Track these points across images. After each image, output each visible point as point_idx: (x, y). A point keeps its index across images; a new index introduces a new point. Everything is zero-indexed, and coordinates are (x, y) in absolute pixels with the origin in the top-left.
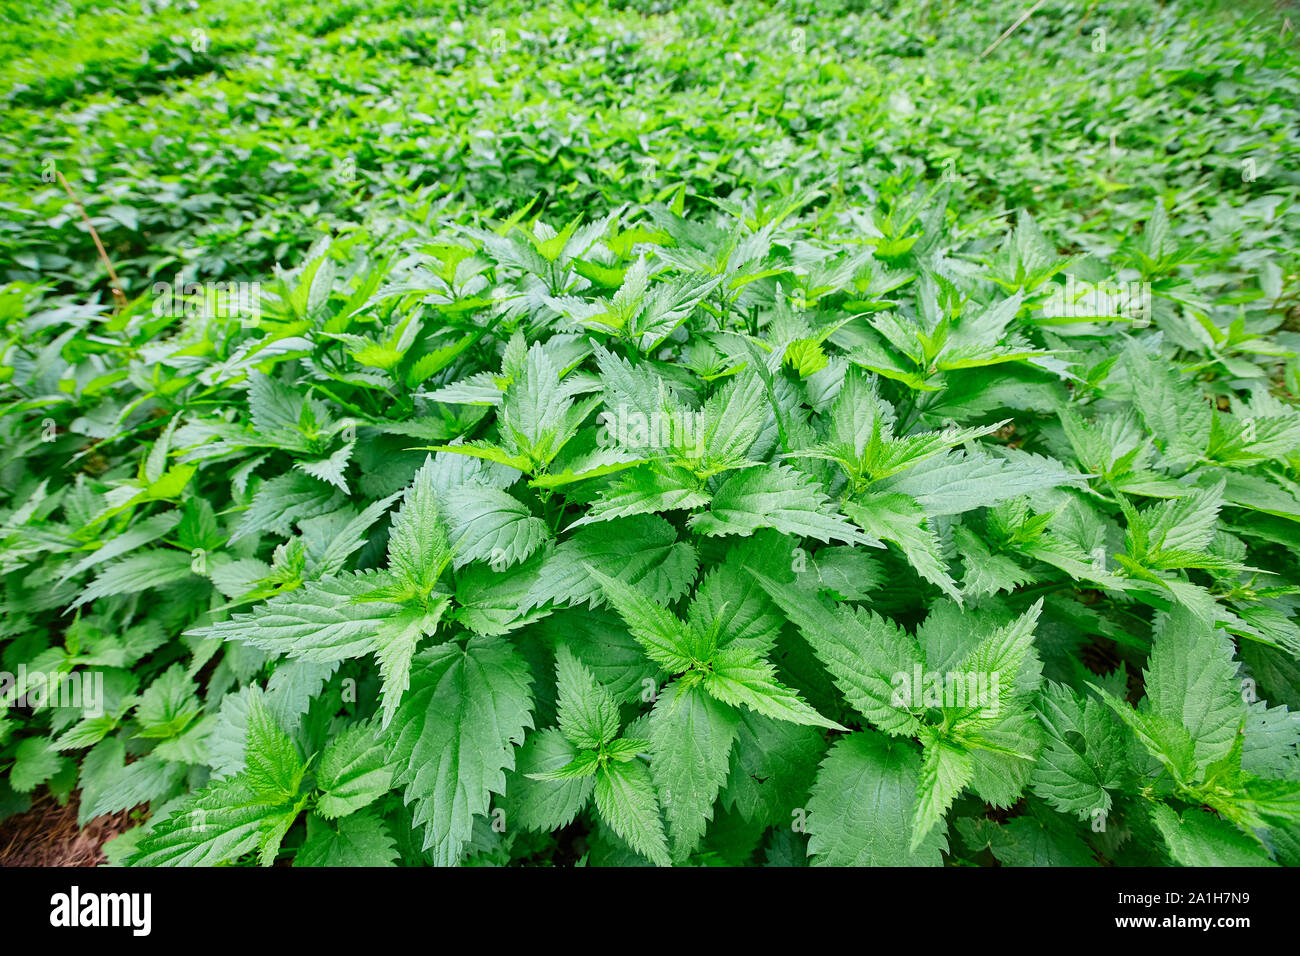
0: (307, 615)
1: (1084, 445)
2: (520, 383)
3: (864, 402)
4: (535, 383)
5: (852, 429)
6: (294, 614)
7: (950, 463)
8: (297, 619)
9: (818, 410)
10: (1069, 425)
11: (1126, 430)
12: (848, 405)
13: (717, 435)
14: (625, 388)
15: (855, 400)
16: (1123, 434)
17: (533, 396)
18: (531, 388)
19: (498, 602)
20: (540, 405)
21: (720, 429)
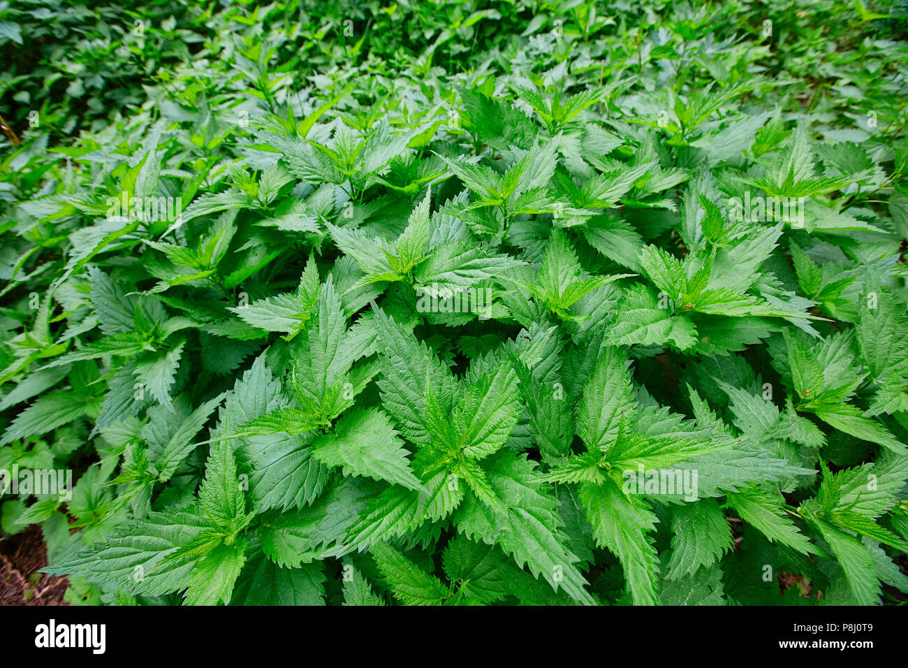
0: (139, 545)
1: (802, 371)
2: (311, 328)
3: (617, 375)
4: (325, 326)
5: (600, 401)
6: (129, 545)
7: (681, 429)
8: (132, 549)
9: (576, 342)
10: (794, 352)
11: (841, 351)
12: (601, 376)
13: (477, 417)
14: (399, 352)
15: (609, 370)
16: (837, 355)
17: (323, 340)
18: (322, 331)
19: (291, 529)
20: (330, 349)
21: (480, 412)
